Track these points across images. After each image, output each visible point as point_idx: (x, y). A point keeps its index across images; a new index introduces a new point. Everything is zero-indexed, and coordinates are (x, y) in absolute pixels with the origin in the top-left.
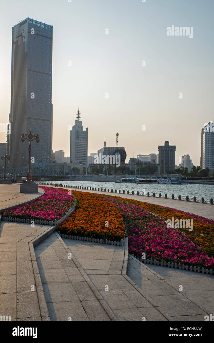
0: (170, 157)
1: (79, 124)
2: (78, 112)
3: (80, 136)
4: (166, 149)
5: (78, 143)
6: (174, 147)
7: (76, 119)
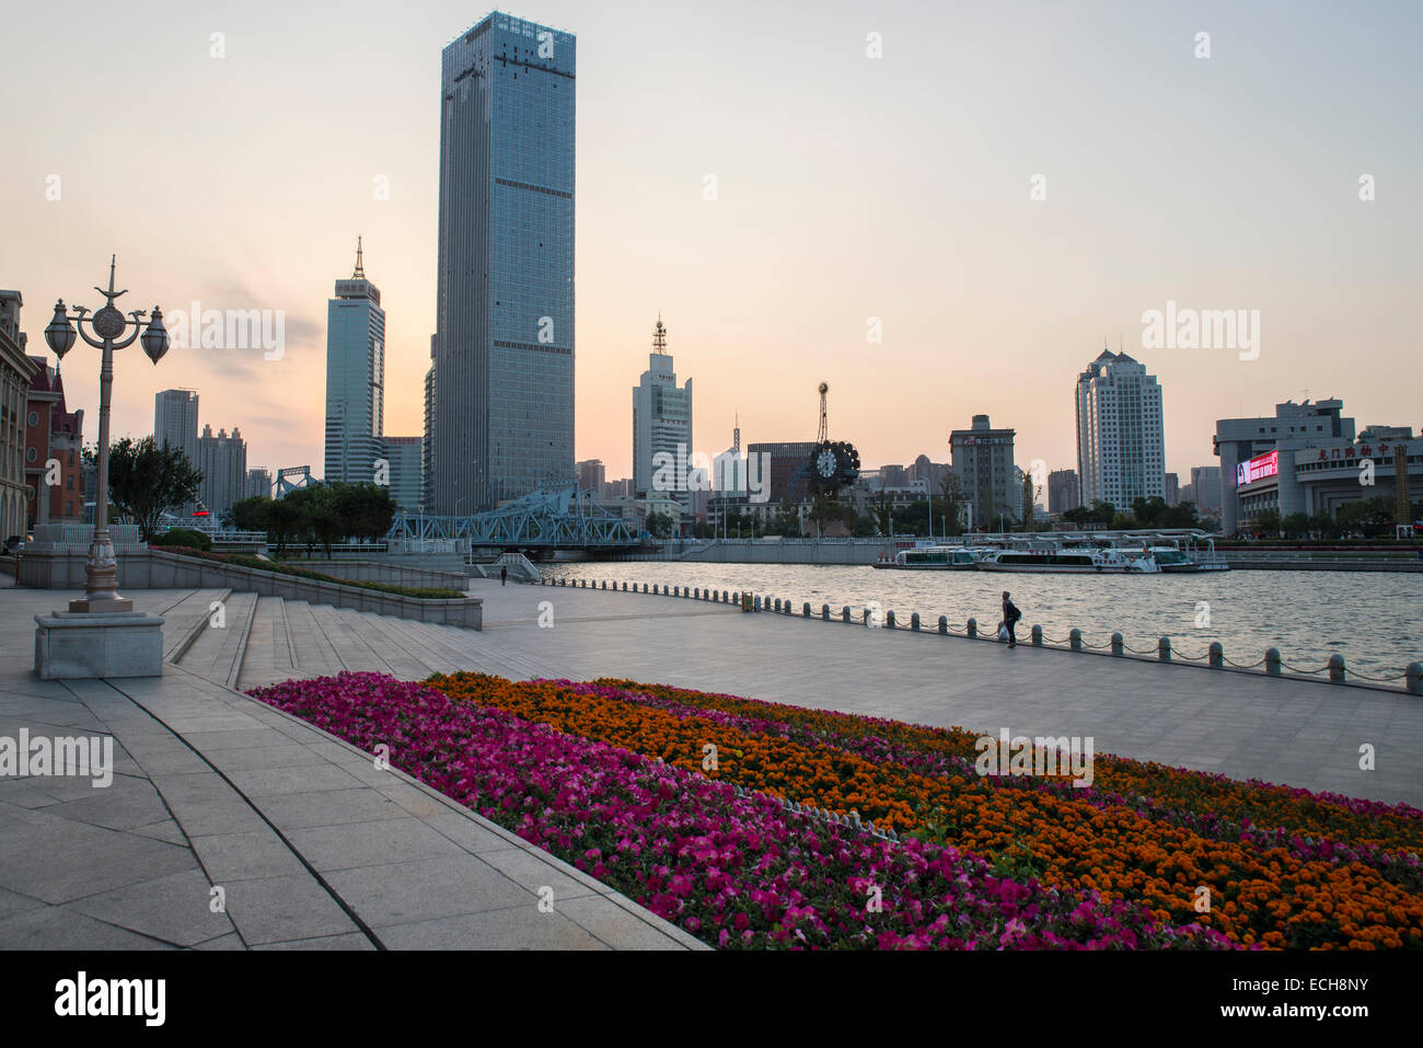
0: (996, 470)
1: (661, 366)
2: (659, 325)
3: (664, 407)
4: (979, 441)
5: (661, 430)
6: (1010, 434)
7: (652, 349)
